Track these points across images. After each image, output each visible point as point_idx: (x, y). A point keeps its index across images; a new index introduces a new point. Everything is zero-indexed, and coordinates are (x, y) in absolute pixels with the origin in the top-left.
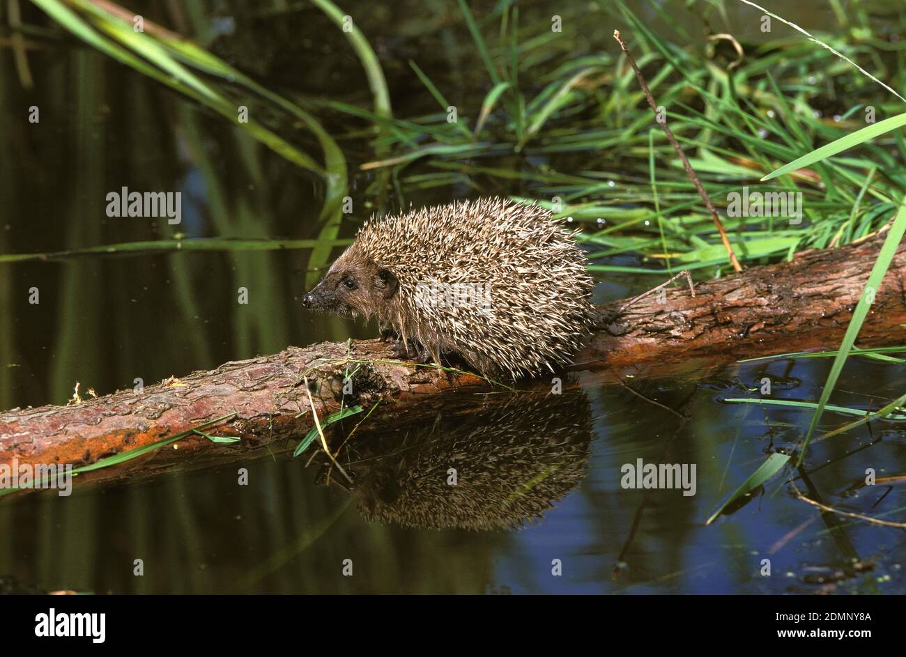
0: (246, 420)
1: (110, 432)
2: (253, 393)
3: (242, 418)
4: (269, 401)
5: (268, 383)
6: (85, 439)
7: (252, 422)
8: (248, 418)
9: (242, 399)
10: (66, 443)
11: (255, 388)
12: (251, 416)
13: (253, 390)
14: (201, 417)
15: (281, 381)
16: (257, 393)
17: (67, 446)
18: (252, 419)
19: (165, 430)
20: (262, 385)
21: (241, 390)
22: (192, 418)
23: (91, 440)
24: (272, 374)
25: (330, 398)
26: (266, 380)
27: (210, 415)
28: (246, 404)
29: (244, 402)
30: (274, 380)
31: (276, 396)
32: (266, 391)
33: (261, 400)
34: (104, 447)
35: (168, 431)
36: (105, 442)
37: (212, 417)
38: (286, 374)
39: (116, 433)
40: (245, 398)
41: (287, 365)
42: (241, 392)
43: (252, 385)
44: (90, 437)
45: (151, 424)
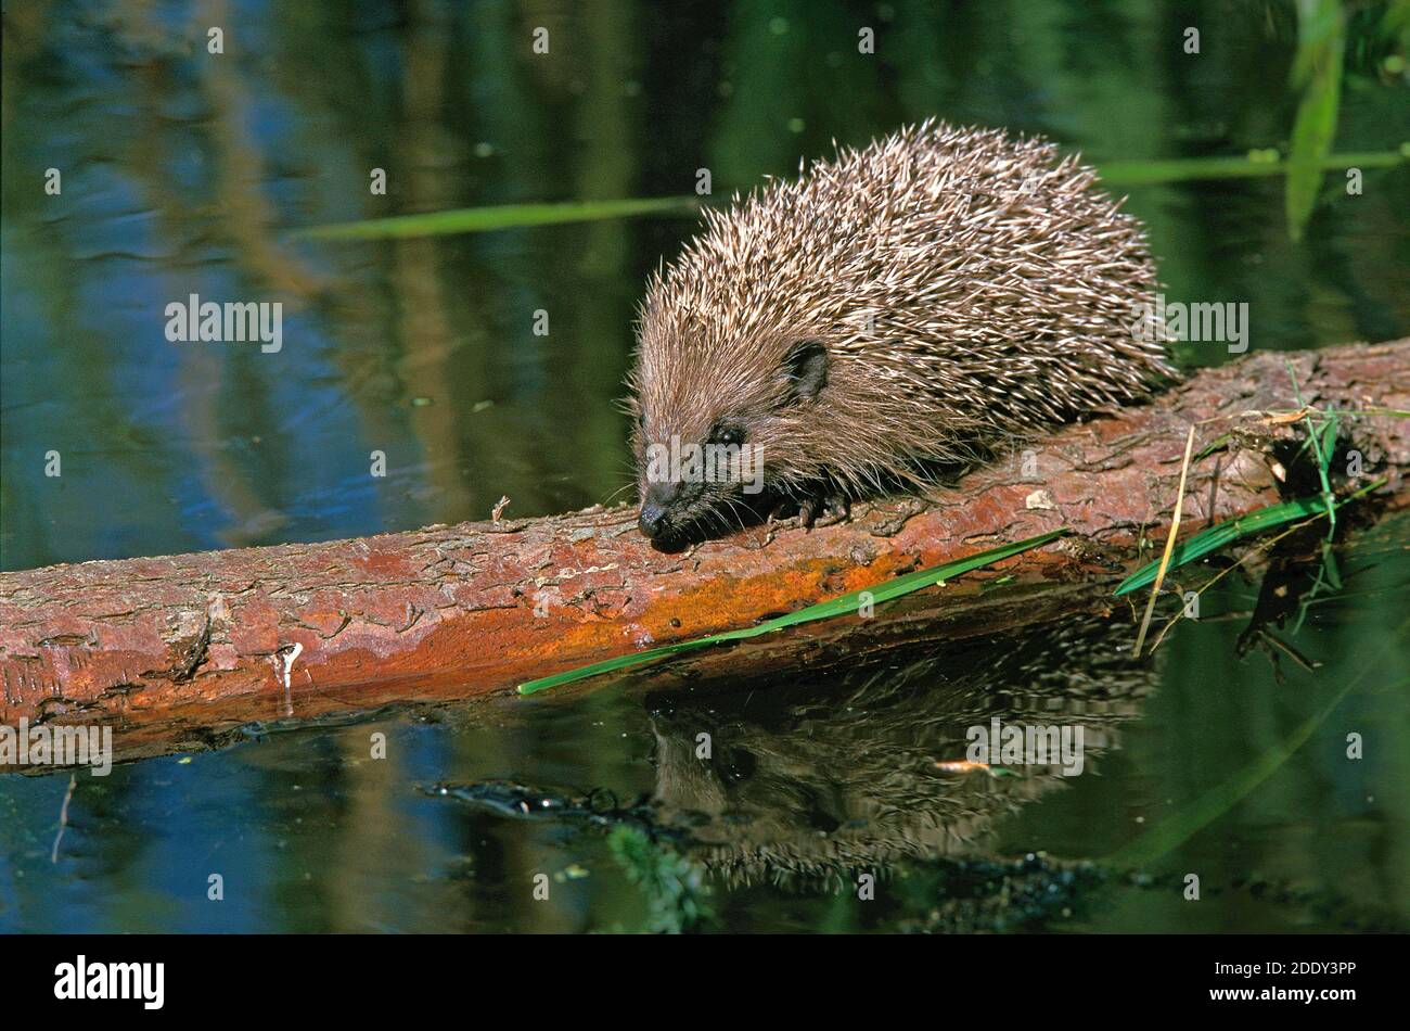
0: (1085, 537)
1: (792, 564)
2: (1102, 475)
3: (1076, 534)
4: (1137, 494)
5: (1137, 453)
6: (737, 580)
7: (1099, 541)
8: (1090, 533)
9: (1079, 489)
10: (696, 590)
11: (1108, 464)
12: (1096, 529)
13: (1103, 470)
14: (992, 530)
15: (1165, 448)
16: (1111, 476)
17: (698, 595)
18: (1099, 536)
19: (910, 561)
20: (1125, 458)
21: (1077, 469)
22: (969, 534)
23: (750, 583)
24: (1145, 432)
25: (1268, 487)
26: (1132, 446)
27: (1009, 527)
28: (1087, 502)
29: (1084, 497)
30: (1148, 445)
31: (1152, 483)
32: (1131, 471)
33: (1118, 491)
34: (777, 598)
35: (918, 562)
36: (778, 587)
37: (1012, 531)
38: (1177, 432)
39: (803, 566)
40: (1085, 487)
41: (1180, 409)
42: (1077, 474)
43: (1102, 457)
44: (747, 576)
45: (880, 548)
